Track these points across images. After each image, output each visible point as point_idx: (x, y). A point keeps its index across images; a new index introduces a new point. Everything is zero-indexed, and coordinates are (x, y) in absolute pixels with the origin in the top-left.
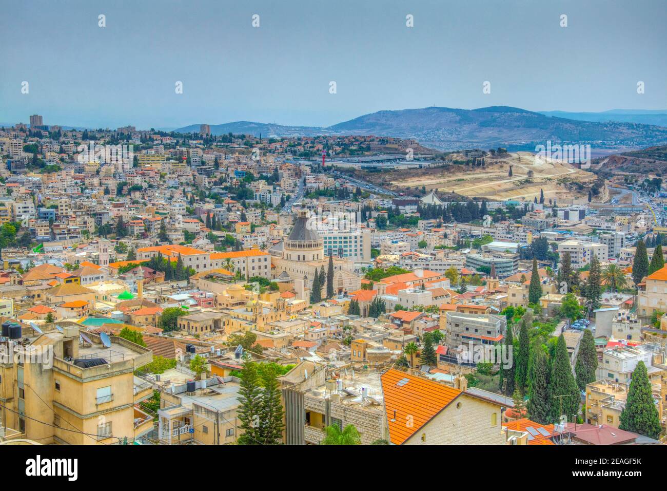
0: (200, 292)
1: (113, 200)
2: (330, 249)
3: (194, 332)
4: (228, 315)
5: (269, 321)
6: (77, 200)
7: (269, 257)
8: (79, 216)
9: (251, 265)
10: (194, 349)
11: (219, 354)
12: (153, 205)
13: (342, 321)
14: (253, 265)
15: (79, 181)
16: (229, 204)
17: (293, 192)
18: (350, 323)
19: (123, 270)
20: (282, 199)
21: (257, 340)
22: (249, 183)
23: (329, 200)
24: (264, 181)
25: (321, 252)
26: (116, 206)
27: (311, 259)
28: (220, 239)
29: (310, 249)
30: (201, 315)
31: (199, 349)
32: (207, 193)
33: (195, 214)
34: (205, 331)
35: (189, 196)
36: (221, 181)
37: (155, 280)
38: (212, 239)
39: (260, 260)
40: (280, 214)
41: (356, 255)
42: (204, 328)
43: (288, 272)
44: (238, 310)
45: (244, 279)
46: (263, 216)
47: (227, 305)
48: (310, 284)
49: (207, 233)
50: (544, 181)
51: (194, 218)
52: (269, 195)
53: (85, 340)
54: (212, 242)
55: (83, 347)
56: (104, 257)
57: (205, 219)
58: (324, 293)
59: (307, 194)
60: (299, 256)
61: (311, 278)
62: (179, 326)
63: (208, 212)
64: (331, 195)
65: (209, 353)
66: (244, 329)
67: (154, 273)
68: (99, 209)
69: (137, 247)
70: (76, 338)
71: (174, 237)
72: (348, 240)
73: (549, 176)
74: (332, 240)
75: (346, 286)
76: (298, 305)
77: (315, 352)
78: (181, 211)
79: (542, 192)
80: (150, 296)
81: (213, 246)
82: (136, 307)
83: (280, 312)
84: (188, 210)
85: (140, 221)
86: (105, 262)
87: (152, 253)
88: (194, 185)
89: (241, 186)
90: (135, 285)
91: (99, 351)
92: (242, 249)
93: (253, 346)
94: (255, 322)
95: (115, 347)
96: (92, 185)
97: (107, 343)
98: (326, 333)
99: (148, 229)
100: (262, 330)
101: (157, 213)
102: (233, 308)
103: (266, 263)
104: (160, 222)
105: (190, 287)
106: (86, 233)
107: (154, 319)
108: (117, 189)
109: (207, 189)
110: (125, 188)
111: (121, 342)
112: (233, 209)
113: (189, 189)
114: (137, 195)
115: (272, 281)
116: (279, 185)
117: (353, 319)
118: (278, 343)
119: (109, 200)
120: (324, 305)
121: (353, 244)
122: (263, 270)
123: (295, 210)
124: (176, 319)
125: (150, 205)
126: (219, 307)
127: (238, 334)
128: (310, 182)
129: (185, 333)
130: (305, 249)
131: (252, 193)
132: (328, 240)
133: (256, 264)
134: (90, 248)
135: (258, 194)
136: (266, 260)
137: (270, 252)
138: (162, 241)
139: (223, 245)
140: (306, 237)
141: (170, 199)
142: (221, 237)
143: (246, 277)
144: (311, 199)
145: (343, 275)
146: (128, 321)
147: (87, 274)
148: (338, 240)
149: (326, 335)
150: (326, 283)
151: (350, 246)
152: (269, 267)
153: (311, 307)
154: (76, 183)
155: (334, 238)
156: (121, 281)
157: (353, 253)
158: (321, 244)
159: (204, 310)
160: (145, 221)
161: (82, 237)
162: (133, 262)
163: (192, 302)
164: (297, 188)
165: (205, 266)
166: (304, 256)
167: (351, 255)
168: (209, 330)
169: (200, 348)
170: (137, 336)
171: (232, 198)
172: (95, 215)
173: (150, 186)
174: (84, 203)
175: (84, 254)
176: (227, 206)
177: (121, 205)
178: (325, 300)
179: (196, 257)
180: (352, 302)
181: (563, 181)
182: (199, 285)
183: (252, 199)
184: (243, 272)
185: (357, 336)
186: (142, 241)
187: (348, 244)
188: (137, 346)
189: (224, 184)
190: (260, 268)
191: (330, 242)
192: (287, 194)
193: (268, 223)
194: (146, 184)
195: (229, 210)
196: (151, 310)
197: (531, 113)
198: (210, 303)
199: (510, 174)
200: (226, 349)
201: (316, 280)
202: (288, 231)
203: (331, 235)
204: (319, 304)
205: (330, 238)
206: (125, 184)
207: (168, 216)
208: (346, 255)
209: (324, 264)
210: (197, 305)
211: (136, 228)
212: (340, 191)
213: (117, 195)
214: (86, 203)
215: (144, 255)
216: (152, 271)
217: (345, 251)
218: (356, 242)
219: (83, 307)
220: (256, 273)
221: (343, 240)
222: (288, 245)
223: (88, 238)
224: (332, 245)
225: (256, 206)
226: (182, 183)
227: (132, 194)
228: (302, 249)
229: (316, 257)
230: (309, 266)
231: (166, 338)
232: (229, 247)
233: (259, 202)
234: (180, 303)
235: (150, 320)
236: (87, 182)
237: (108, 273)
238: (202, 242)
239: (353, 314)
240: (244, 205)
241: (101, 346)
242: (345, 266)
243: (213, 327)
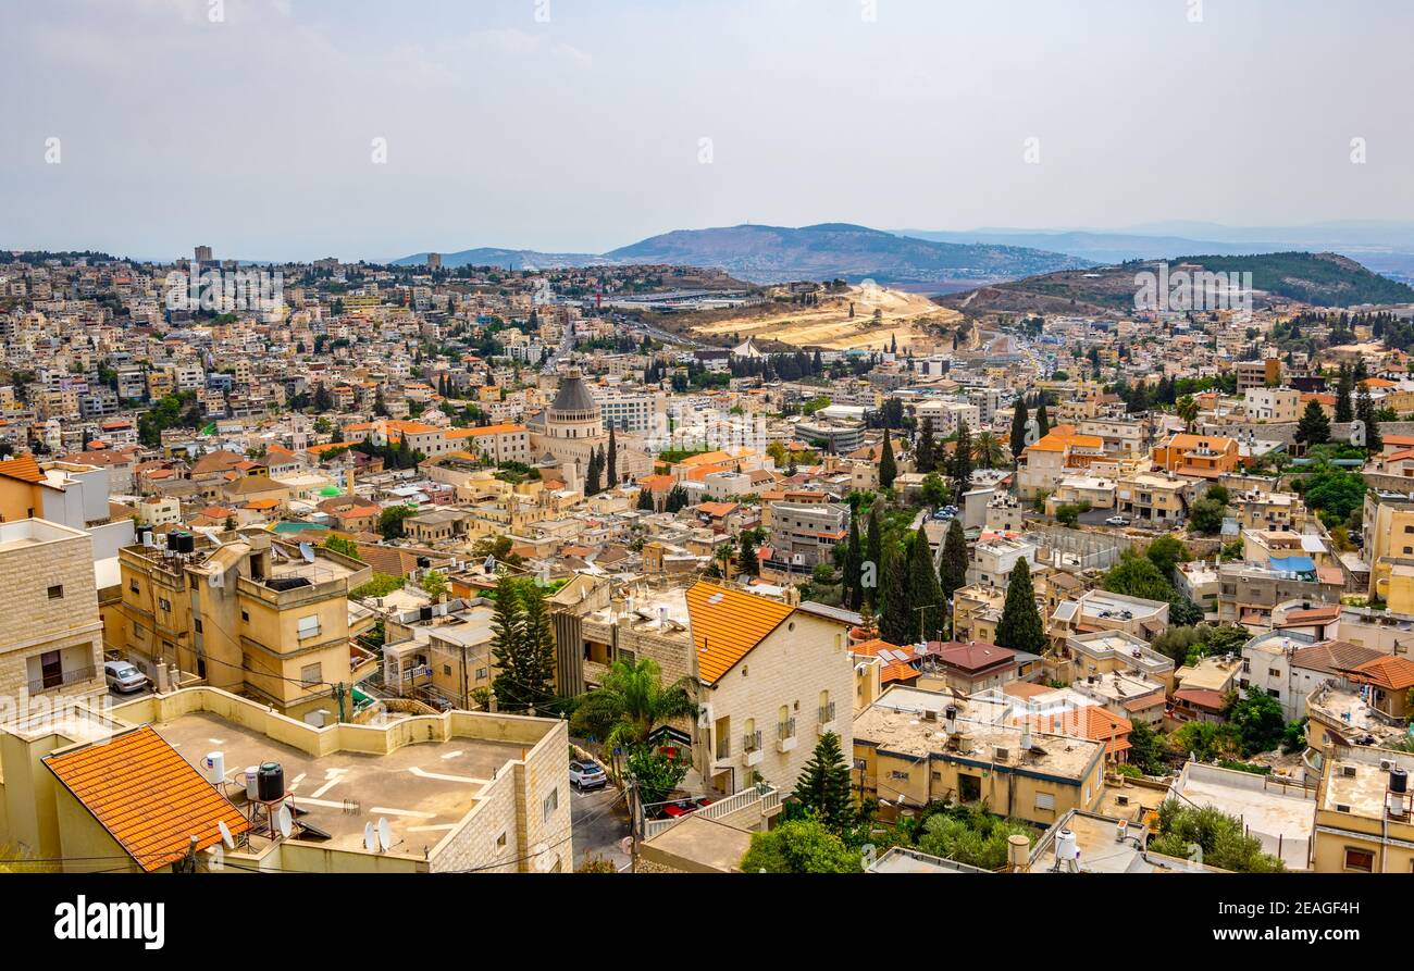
0: (433, 483)
1: (310, 360)
2: (610, 421)
3: (426, 539)
4: (473, 514)
5: (529, 521)
6: (261, 362)
7: (527, 434)
8: (264, 383)
9: (502, 445)
10: (428, 562)
11: (462, 568)
12: (365, 365)
13: (629, 518)
14: (506, 444)
15: (262, 335)
16: (469, 361)
17: (557, 343)
18: (641, 521)
19: (326, 457)
20: (543, 353)
21: (513, 547)
22: (497, 332)
23: (607, 354)
24: (516, 330)
25: (598, 425)
26: (313, 368)
27: (585, 434)
28: (459, 411)
29: (583, 421)
30: (435, 515)
31: (434, 562)
32: (439, 348)
33: (423, 377)
34: (441, 537)
35: (414, 352)
36: (459, 330)
37: (370, 469)
38: (446, 409)
39: (514, 438)
40: (541, 374)
41: (646, 428)
42: (441, 534)
43: (553, 454)
44: (485, 508)
45: (493, 465)
46: (517, 377)
47: (471, 501)
48: (585, 470)
49: (440, 403)
50: (895, 323)
51: (421, 382)
52: (524, 349)
53: (279, 553)
54: (448, 415)
55: (278, 563)
56: (299, 439)
57: (437, 384)
58: (604, 481)
59: (577, 346)
60: (568, 431)
61: (586, 461)
62: (405, 531)
63: (442, 373)
64: (610, 347)
65: (449, 566)
66: (495, 533)
67: (369, 459)
68: (290, 374)
69: (344, 424)
70: (268, 550)
71: (395, 409)
72: (635, 408)
73: (902, 317)
74: (613, 409)
75: (633, 471)
76: (567, 499)
77: (594, 561)
78: (404, 374)
79: (893, 337)
80: (365, 491)
81: (449, 420)
82: (345, 507)
83: (544, 509)
84: (413, 371)
85: (348, 388)
86: (301, 446)
87: (366, 432)
88: (420, 337)
89: (485, 336)
90: (344, 477)
91: (298, 568)
92: (490, 424)
93: (508, 555)
94: (510, 523)
95: (321, 562)
96: (281, 340)
97: (309, 556)
98: (607, 535)
99: (358, 399)
100: (519, 533)
101: (372, 376)
102: (479, 505)
103: (522, 442)
104: (374, 389)
105: (419, 478)
106: (273, 405)
107: (370, 523)
108: (316, 345)
109: (439, 342)
110: (326, 343)
111: (328, 555)
112: (475, 368)
113: (415, 342)
114: (343, 351)
115: (532, 466)
116: (539, 335)
117: (644, 515)
118: (543, 551)
119: (304, 360)
120: (604, 498)
121: (642, 413)
122: (519, 452)
123: (560, 368)
124: (401, 522)
125: (360, 367)
126: (460, 503)
127: (487, 540)
128: (581, 330)
129: (414, 541)
130: (576, 421)
131: (500, 346)
132: (607, 409)
133: (509, 444)
134: (280, 426)
135: (509, 347)
136: (522, 437)
137: (528, 427)
138: (378, 415)
139: (462, 418)
140: (577, 406)
141: (388, 357)
142: (460, 408)
143: (495, 462)
144: (583, 353)
145: (628, 455)
146: (335, 525)
147: (277, 463)
148: (621, 408)
149: (608, 538)
150: (606, 468)
151: (638, 416)
152: (527, 447)
153: (586, 501)
154: (259, 338)
155: (617, 405)
156: (323, 471)
157: (642, 425)
158: (598, 415)
159: (438, 508)
160: (354, 388)
161: (270, 413)
162: (338, 445)
163: (423, 498)
164: (563, 339)
165: (439, 448)
166: (575, 431)
167: (639, 428)
168: (447, 536)
169: (435, 560)
170: (349, 546)
171: (474, 354)
172: (285, 381)
173: (360, 340)
174: (270, 366)
175: (271, 435)
176: (466, 364)
177: (321, 367)
178: (605, 490)
179: (426, 436)
180: (643, 493)
181: (921, 323)
182: (430, 474)
183: (502, 354)
184: (492, 455)
185: (650, 539)
186: (350, 416)
187: (635, 414)
188: (350, 560)
189: (462, 334)
190: (514, 448)
191: (610, 412)
192: (549, 347)
193: (524, 387)
194: (355, 336)
195: (470, 370)
196: (368, 511)
197: (877, 232)
198: (447, 499)
199: (852, 315)
200: (471, 561)
201: (592, 463)
202: (553, 397)
203: (611, 402)
204: (597, 497)
205: (610, 406)
206: (325, 337)
207: (386, 380)
208: (633, 429)
209: (604, 441)
210: (429, 502)
211: (342, 398)
212: (622, 341)
213: (315, 352)
214: (272, 364)
215: (354, 434)
216: (366, 456)
217: (632, 423)
218: (645, 410)
219: (273, 508)
220: (509, 455)
221: (628, 408)
222: (552, 416)
223: (277, 413)
224: (614, 415)
225: (506, 363)
226: (404, 334)
227: (335, 351)
228: (572, 421)
229: (591, 432)
230: (583, 444)
231: (388, 548)
232: (471, 421)
233: (511, 358)
234: (406, 500)
235: (366, 524)
236: (273, 335)
237: (306, 460)
238: (434, 415)
239: (645, 508)
240: (490, 362)
241: (302, 560)
242: (631, 444)
243: (452, 531)
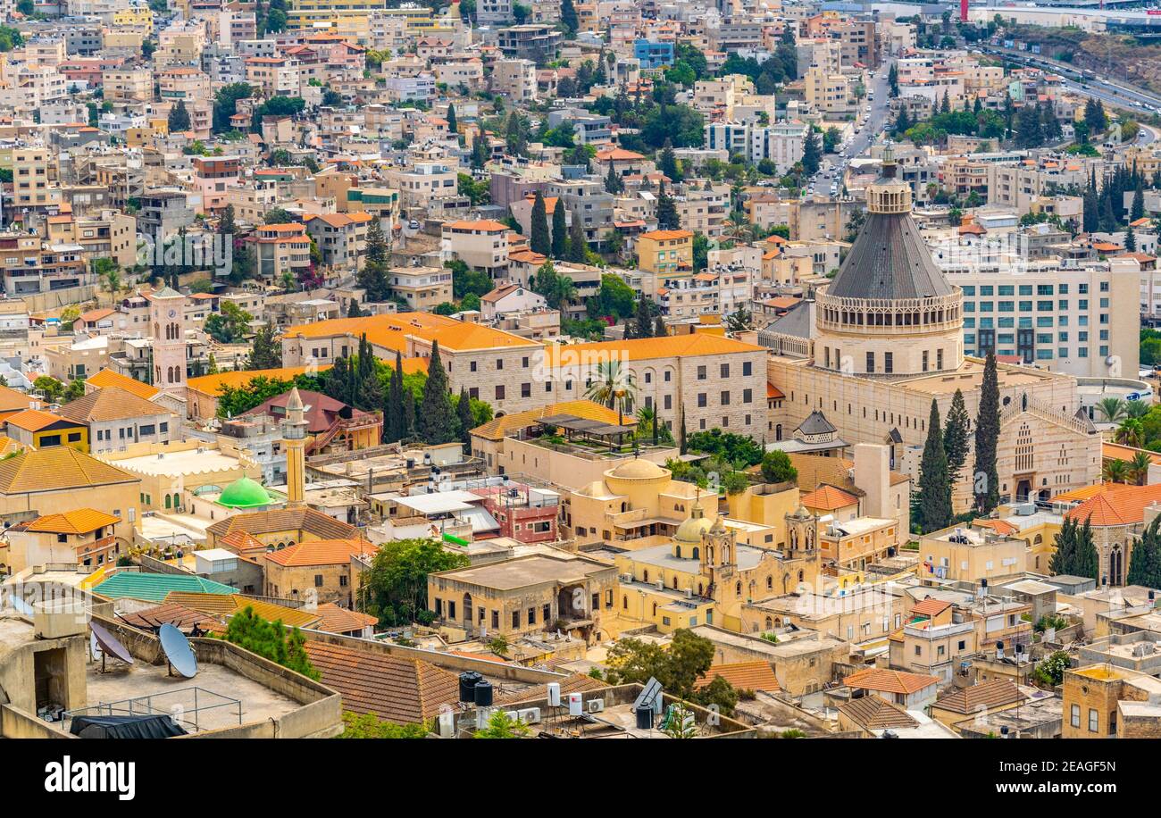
0: (510, 484)
1: (200, 152)
2: (987, 333)
3: (486, 629)
4: (611, 569)
5: (761, 593)
6: (76, 151)
7: (760, 360)
8: (84, 207)
9: (692, 388)
10: (489, 689)
11: (576, 710)
12: (342, 166)
13: (1028, 598)
14: (703, 387)
15: (81, 84)
16: (611, 162)
17: (848, 118)
18: (1060, 606)
19: (235, 404)
20: (810, 144)
21: (716, 661)
22: (688, 85)
23: (984, 148)
24: (740, 81)
25: (954, 342)
26: (209, 171)
27: (916, 366)
28: (583, 292)
29: (912, 329)
30: (512, 568)
31: (506, 692)
32: (535, 123)
33: (489, 200)
34: (525, 627)
35: (470, 133)
36: (588, 78)
37: (348, 441)
38: (552, 291)
39: (725, 371)
40: (803, 199)
41: (1083, 353)
42: (524, 618)
43: (830, 416)
44: (648, 555)
45: (668, 441)
46: (739, 207)
47: (607, 535)
48: (912, 461)
49: (533, 271)
51: (485, 215)
52: (758, 131)
53: (106, 650)
54: (553, 304)
55: (103, 673)
56: (169, 355)
57: (526, 221)
58: (963, 495)
59: (902, 127)
60: (870, 355)
61: (916, 437)
62: (432, 607)
63: (539, 192)
64: (992, 132)
65: (543, 705)
66: (666, 621)
67: (346, 414)
68: (151, 184)
69: (284, 319)
70: (77, 639)
71: (416, 284)
72: (1055, 297)
74: (996, 298)
75: (1045, 469)
76: (865, 537)
77: (929, 710)
78: (441, 191)
80: (333, 499)
81: (554, 318)
82: (281, 537)
83: (799, 563)
84: (465, 186)
85: (295, 226)
86: (174, 375)
87: (339, 343)
88: (486, 96)
89: (658, 96)
90: (279, 458)
91: (156, 688)
92: (662, 331)
93: (700, 683)
94: (709, 598)
95: (211, 677)
96: (128, 96)
97: (182, 661)
98: (969, 640)
99: (322, 257)
100: (735, 627)
101: (357, 197)
102: (628, 545)
103: (748, 382)
104: (364, 230)
105: (471, 468)
106: (106, 267)
107: (343, 581)
108: (216, 110)
109: (535, 108)
110: (244, 106)
111: (229, 659)
112: (627, 181)
113: (470, 109)
114: (285, 129)
115: (772, 448)
116: (800, 95)
117: (1069, 590)
118: (792, 675)
119: (187, 151)
120: (962, 540)
121: (1073, 312)
122: (738, 408)
123: (855, 185)
124: (422, 581)
125: (328, 170)
126: (577, 540)
127: (646, 639)
128: (913, 83)
129: (455, 633)
130: (894, 329)
131: (697, 123)
132: (978, 299)
133: (713, 386)
134: (122, 321)
135: (720, 126)
136: (747, 369)
137: (763, 340)
138: (371, 298)
139: (592, 314)
140: (897, 290)
141: (401, 146)
142: (585, 284)
143: (674, 433)
144: (918, 145)
145: (1033, 426)
146: (256, 584)
147: (110, 417)
148: (1017, 298)
149: (970, 649)
150: (970, 458)
151: (1063, 319)
152: (761, 395)
153: (912, 547)
154: (74, 90)
155: (1005, 290)
156: (228, 442)
157: (1073, 345)
158: (953, 313)
159: (521, 551)
160: (313, 224)
161: (94, 285)
162: (270, 374)
163: (480, 521)
164: (865, 105)
165: (526, 391)
166: (889, 356)
167: (1063, 353)
168: (540, 623)
169: (509, 686)
170: (286, 639)
171: (626, 143)
172: (137, 203)
173: (331, 99)
174: (100, 163)
175: (100, 342)
176: (605, 170)
177: (229, 169)
178: (967, 519)
179: (493, 359)
180: (1068, 529)
182: (503, 460)
183: (699, 143)
184: (665, 415)
185: (1085, 655)
186: (301, 300)
187: (1056, 313)
188: (287, 676)
189: (597, 90)
190: (725, 398)
191: (987, 306)
192: (825, 126)
193: (757, 235)
194: (317, 90)
195: (614, 185)
196: (336, 550)
198: (545, 527)
200: (601, 695)
201: (931, 445)
202: (832, 263)
203: (988, 279)
204: (943, 536)
205: (987, 290)
206: (242, 92)
207: (395, 208)
208: (1047, 355)
209: (965, 386)
210: (496, 533)
211: (280, 252)
212: (1026, 113)
213: (215, 130)
214: (107, 158)
215: (308, 347)
216: (336, 406)
217: (1045, 338)
218: (1083, 305)
219: (99, 533)
220: (712, 416)
221: (1035, 298)
222: (830, 314)
223: (115, 288)
224: (996, 314)
225: (711, 170)
226: (444, 87)
227: (267, 128)
228: (883, 330)
229: (933, 359)
230: (908, 392)
231: (387, 649)
232: (613, 323)
233: (723, 156)
234: (438, 524)
235: (332, 582)
236: (110, 85)
237: (183, 412)
238: (516, 302)
239: (1071, 572)
240: (667, 166)
241: (164, 671)
242: (1043, 397)
243: (555, 613)
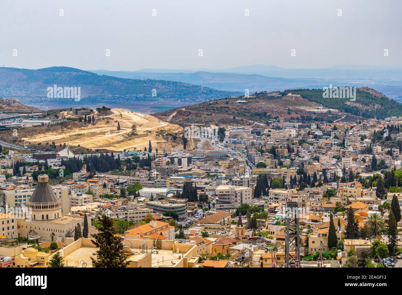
14: (3, 226)
27: (53, 218)
29: (53, 209)
39: (8, 222)
48: (59, 240)
50: (145, 133)
60: (43, 216)
103: (13, 224)
130: (48, 209)
133: (6, 226)
136: (13, 221)
152: (16, 227)
166: (47, 215)
190: (8, 228)
198: (9, 266)
199: (119, 128)
220: (6, 233)
